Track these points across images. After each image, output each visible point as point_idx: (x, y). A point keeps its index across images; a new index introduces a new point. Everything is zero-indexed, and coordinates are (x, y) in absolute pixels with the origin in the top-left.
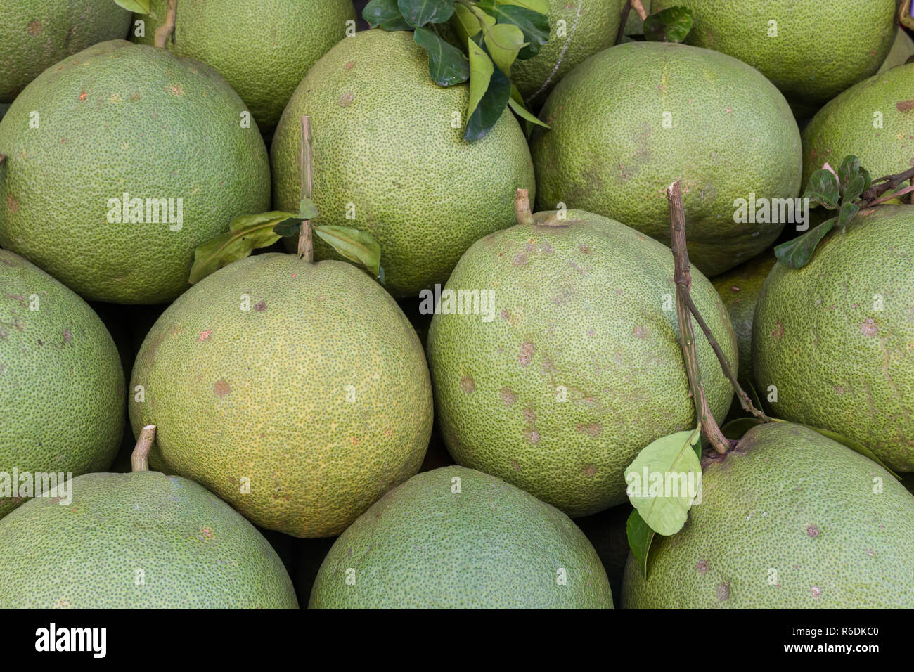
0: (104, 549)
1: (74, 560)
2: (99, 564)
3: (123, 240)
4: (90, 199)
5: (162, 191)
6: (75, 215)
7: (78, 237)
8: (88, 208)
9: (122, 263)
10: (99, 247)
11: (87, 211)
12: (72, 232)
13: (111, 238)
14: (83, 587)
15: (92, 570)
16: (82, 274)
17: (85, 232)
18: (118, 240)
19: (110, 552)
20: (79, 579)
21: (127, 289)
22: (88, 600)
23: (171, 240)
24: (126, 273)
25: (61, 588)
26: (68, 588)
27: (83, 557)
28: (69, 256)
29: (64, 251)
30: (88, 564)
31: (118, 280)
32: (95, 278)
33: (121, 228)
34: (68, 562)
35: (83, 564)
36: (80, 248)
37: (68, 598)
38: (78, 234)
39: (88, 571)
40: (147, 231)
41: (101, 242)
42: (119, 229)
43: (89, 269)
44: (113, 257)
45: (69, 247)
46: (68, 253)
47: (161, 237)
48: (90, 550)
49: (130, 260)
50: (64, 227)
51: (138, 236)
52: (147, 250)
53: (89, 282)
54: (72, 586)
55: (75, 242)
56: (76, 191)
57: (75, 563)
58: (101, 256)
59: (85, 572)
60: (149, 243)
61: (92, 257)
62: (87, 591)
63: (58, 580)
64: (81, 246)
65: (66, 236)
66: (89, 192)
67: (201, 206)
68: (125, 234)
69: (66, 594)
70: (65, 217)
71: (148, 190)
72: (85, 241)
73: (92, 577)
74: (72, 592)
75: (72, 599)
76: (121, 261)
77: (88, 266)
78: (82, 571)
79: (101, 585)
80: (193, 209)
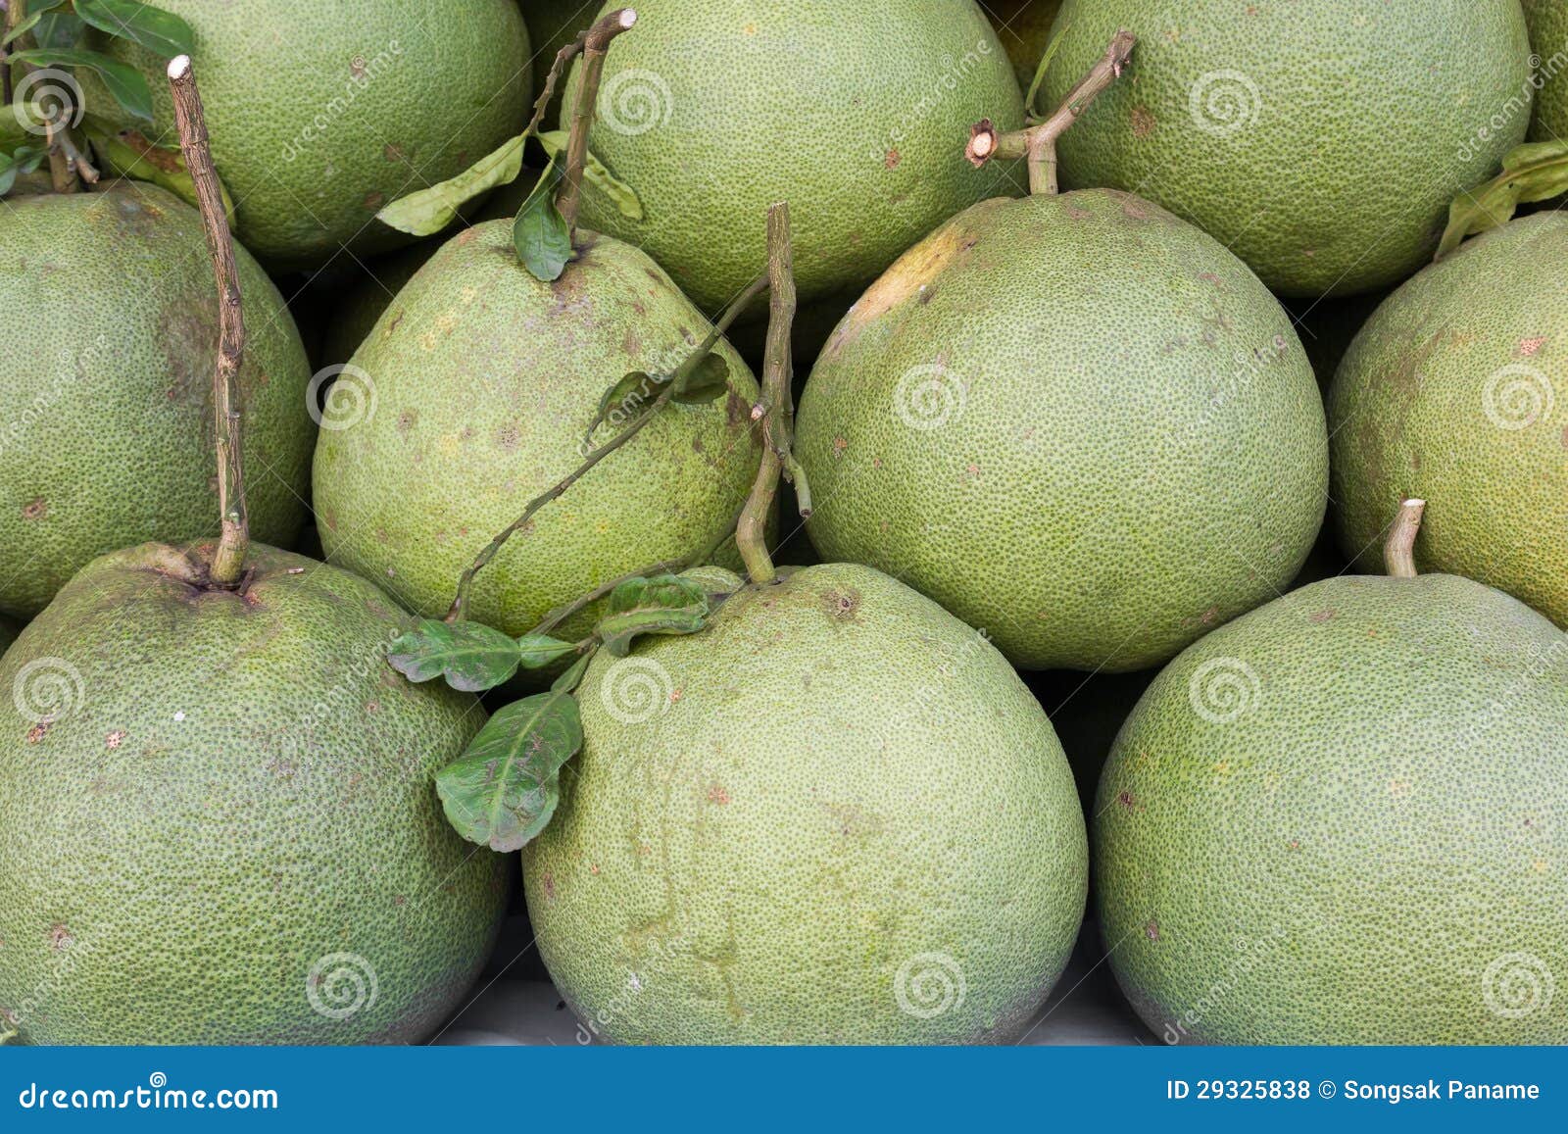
0: (1453, 698)
1: (1406, 714)
2: (1453, 723)
3: (1341, 184)
4: (1297, 112)
5: (1415, 99)
6: (1267, 139)
7: (1264, 178)
8: (1292, 128)
9: (1328, 225)
10: (1297, 196)
11: (1290, 133)
12: (1257, 168)
13: (1321, 181)
14: (1432, 759)
15: (1442, 732)
16: (1255, 242)
17: (1279, 169)
18: (1332, 183)
19: (1465, 704)
20: (1422, 745)
21: (1315, 270)
22: (1444, 781)
23: (1415, 185)
24: (1328, 240)
25: (1393, 761)
26: (1407, 761)
27: (1421, 710)
28: (1239, 211)
29: (1232, 202)
30: (1434, 722)
31: (1310, 254)
32: (1273, 249)
33: (1342, 163)
34: (1396, 718)
35: (1425, 721)
36: (1264, 198)
37: (1409, 777)
38: (1267, 173)
39: (1436, 733)
40: (1384, 169)
41: (1303, 187)
42: (1338, 164)
43: (1269, 233)
44: (1316, 213)
45: (1244, 196)
46: (1239, 206)
47: (1402, 179)
48: (1430, 698)
49: (1344, 218)
50: (1244, 160)
51: (1367, 178)
52: (1376, 202)
53: (1259, 257)
54: (1412, 757)
55: (1259, 187)
56: (1274, 98)
57: (1409, 719)
58: (1297, 210)
59: (1430, 735)
60: (1382, 190)
61: (1282, 212)
62: (1442, 767)
63: (1383, 747)
64: (1268, 194)
65: (1244, 175)
66: (1297, 101)
67: (1466, 127)
68: (1347, 173)
69: (1403, 769)
70: (1248, 144)
71: (1394, 97)
72: (1277, 185)
73: (1444, 744)
74: (1413, 767)
75: (1415, 779)
76: (1328, 220)
77: (1269, 229)
78: (1425, 733)
79: (1463, 757)
80: (1456, 131)
